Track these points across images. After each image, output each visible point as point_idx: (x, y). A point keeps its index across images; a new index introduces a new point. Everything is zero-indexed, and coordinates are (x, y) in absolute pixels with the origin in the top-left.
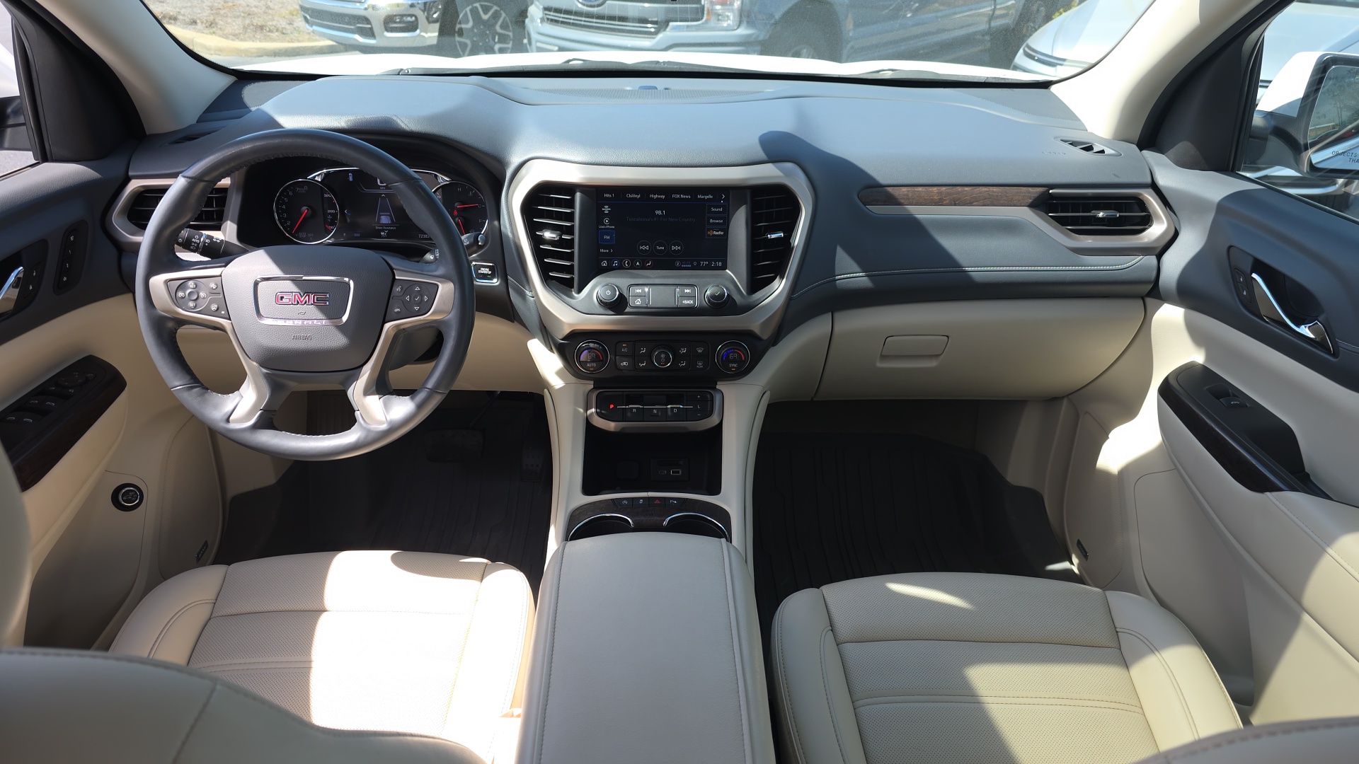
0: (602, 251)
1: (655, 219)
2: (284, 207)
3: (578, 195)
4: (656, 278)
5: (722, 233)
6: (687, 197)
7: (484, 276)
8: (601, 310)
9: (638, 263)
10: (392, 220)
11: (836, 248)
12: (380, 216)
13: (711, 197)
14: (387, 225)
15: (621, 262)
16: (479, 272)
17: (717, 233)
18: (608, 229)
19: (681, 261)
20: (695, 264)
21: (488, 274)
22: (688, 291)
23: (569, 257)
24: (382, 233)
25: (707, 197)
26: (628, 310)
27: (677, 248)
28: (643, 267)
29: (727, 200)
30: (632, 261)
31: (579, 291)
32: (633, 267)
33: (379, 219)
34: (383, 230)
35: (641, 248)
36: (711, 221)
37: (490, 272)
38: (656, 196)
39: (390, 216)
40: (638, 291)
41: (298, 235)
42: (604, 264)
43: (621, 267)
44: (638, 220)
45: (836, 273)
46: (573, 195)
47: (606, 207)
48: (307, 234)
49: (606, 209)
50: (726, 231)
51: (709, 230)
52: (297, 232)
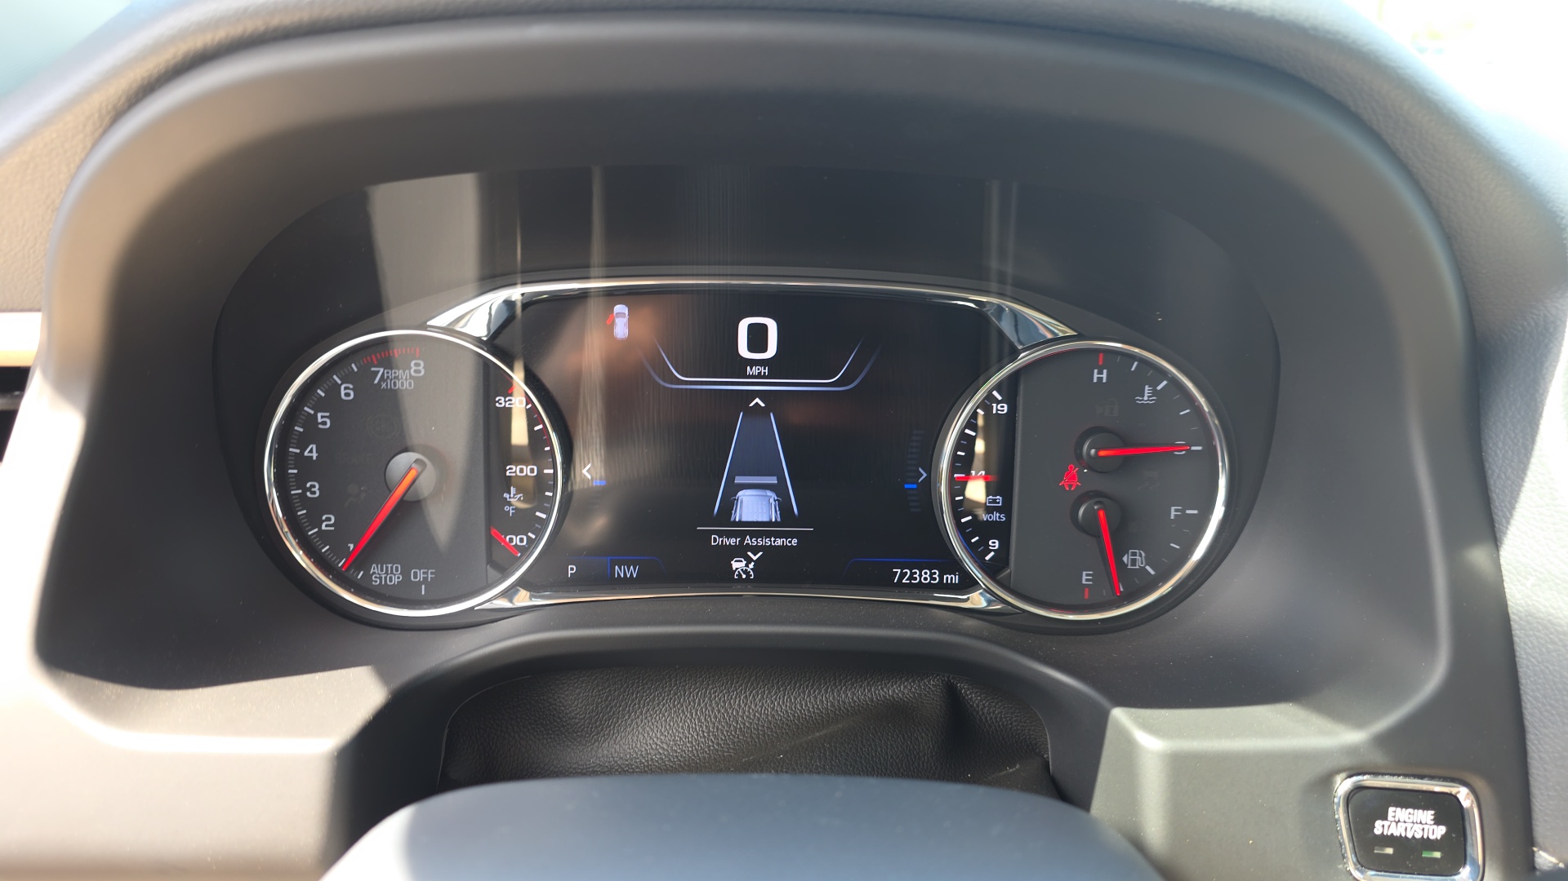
2: (311, 451)
7: (1407, 854)
10: (784, 506)
12: (733, 490)
14: (758, 529)
16: (1379, 827)
21: (1427, 844)
24: (738, 565)
33: (729, 504)
34: (741, 551)
37: (1440, 831)
39: (779, 489)
41: (368, 576)
48: (405, 573)
52: (363, 559)
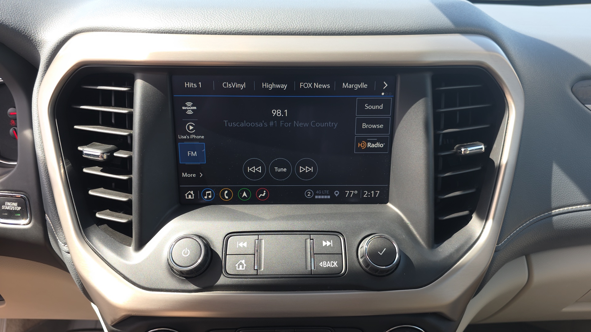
0: (185, 175)
1: (271, 124)
3: (139, 85)
4: (274, 219)
5: (381, 145)
6: (324, 86)
7: (11, 215)
8: (173, 283)
9: (245, 194)
11: (551, 167)
13: (364, 86)
15: (217, 191)
16: (3, 207)
17: (373, 146)
18: (193, 140)
19: (315, 189)
20: (337, 193)
21: (16, 212)
22: (328, 243)
23: (125, 187)
25: (357, 86)
26: (223, 280)
27: (308, 169)
28: (253, 200)
29: (392, 90)
30: (235, 190)
31: (140, 245)
32: (236, 200)
35: (249, 169)
36: (364, 126)
37: (19, 208)
38: (272, 86)
40: (241, 245)
42: (190, 196)
43: (217, 201)
44: (242, 125)
45: (554, 205)
46: (132, 85)
47: (189, 104)
49: (189, 108)
50: (389, 142)
51: (360, 140)
